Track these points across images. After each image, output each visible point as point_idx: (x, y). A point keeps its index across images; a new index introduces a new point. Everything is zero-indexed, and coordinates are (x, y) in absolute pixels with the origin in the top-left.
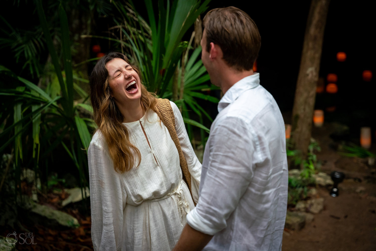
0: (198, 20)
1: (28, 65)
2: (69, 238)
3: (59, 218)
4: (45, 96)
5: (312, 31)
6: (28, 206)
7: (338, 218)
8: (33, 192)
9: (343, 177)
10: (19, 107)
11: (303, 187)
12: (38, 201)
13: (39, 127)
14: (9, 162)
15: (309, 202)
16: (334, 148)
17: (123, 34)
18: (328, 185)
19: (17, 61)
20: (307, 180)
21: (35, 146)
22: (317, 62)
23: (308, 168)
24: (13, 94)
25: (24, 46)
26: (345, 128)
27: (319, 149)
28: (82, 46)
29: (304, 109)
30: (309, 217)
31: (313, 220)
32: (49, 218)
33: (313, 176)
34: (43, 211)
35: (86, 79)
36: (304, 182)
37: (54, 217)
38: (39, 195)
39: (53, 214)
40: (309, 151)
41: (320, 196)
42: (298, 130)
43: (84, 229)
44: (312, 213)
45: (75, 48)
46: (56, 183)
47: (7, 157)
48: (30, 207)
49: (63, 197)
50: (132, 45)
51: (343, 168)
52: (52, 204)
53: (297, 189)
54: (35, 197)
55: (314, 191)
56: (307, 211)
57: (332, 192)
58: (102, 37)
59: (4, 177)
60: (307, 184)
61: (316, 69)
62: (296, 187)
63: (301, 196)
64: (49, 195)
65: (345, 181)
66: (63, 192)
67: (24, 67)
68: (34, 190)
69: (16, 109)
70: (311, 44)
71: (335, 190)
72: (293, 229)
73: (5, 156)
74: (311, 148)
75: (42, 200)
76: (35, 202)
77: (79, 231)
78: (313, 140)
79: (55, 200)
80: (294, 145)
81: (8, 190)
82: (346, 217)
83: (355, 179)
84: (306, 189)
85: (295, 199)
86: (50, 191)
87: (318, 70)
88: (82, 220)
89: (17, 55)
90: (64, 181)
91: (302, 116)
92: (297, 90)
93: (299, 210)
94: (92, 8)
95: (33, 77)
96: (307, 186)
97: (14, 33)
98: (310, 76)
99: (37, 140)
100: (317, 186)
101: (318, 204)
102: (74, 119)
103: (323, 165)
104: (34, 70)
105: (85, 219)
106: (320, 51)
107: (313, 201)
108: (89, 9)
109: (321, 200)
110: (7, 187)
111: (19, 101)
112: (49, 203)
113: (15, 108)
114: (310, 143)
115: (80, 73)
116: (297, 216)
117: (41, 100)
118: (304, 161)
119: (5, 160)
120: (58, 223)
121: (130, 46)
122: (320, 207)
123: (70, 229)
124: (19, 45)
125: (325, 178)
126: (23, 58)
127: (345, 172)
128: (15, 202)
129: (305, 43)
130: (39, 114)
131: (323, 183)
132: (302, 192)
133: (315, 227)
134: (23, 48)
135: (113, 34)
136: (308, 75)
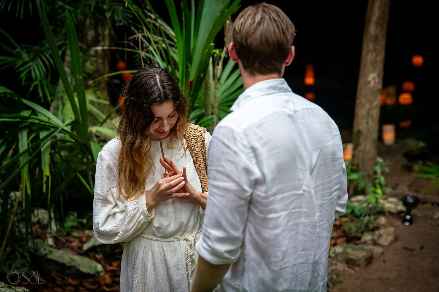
0: (228, 22)
1: (36, 86)
2: (92, 287)
3: (79, 265)
4: (56, 121)
5: (372, 29)
6: (43, 251)
7: (412, 250)
8: (48, 235)
9: (417, 201)
10: (25, 133)
11: (369, 216)
12: (54, 246)
13: (49, 156)
14: (17, 200)
15: (377, 233)
16: (408, 169)
17: (142, 43)
18: (400, 212)
19: (23, 83)
20: (374, 208)
21: (45, 179)
22: (380, 66)
23: (375, 192)
24: (18, 120)
25: (30, 64)
26: (422, 144)
27: (387, 170)
28: (100, 61)
29: (367, 123)
30: (378, 250)
31: (382, 254)
32: (68, 264)
33: (381, 201)
34: (61, 257)
35: (105, 99)
36: (370, 209)
37: (74, 264)
38: (56, 239)
39: (72, 260)
40: (375, 173)
41: (391, 224)
42: (361, 148)
43: (110, 276)
44: (381, 246)
45: (92, 64)
46: (75, 224)
47: (16, 195)
48: (44, 252)
49: (84, 239)
50: (153, 55)
51: (418, 191)
52: (72, 249)
53: (362, 218)
54: (50, 241)
55: (382, 220)
56: (375, 243)
57: (404, 220)
58: (120, 49)
59: (12, 218)
60: (374, 212)
61: (379, 75)
62: (361, 215)
63: (367, 226)
64: (67, 238)
65: (420, 206)
66: (84, 234)
67: (31, 89)
68: (49, 233)
69: (22, 137)
70: (371, 46)
71: (408, 217)
72: (359, 266)
73: (12, 194)
74: (378, 169)
75: (59, 244)
76: (51, 246)
77: (105, 279)
78: (380, 160)
79: (75, 244)
80: (358, 166)
81: (17, 234)
82: (422, 248)
83: (433, 204)
84: (372, 218)
85: (360, 231)
86: (69, 234)
87: (382, 75)
88: (107, 266)
89: (23, 75)
90: (85, 221)
91: (365, 131)
92: (358, 101)
93: (365, 242)
94: (108, 15)
95: (42, 100)
96: (374, 214)
97: (18, 49)
98: (372, 83)
99: (47, 172)
100: (387, 214)
101: (388, 235)
102: (90, 145)
103: (394, 188)
104: (44, 92)
105: (111, 265)
106: (383, 53)
107: (382, 231)
108: (105, 17)
109: (392, 229)
110: (17, 229)
111: (25, 128)
112: (68, 247)
113: (20, 136)
114: (376, 164)
115: (98, 93)
116: (362, 249)
117: (51, 125)
118: (370, 185)
119: (13, 198)
120: (78, 270)
121: (151, 56)
122: (390, 238)
123: (93, 277)
124: (25, 63)
125: (396, 204)
126: (29, 79)
127: (420, 196)
128: (26, 248)
129: (365, 44)
130: (48, 141)
131: (393, 210)
132: (369, 221)
133: (384, 261)
134: (29, 67)
135: (132, 44)
136: (369, 82)
